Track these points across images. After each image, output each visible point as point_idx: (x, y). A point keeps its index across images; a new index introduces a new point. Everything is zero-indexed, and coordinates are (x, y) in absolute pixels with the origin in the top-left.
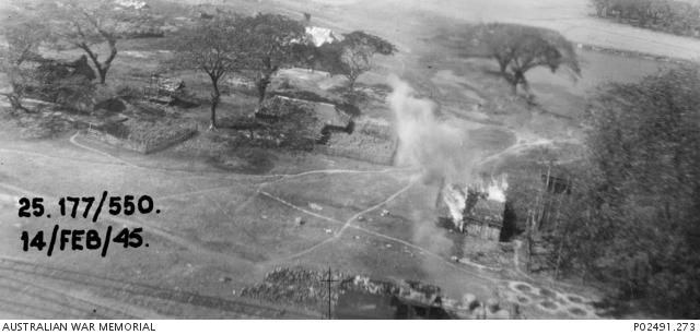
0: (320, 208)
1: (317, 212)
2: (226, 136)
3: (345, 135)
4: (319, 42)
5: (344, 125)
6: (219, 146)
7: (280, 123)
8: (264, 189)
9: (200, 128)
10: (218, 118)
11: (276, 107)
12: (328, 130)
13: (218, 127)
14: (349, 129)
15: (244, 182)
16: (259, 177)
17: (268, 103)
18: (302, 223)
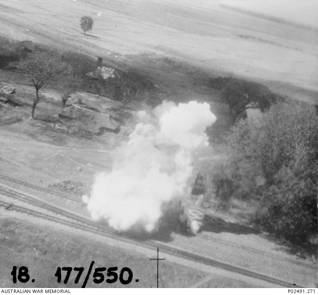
0: (92, 166)
1: (90, 167)
2: (39, 124)
3: (113, 134)
4: (106, 76)
5: (113, 128)
6: (35, 129)
7: (74, 121)
8: (61, 153)
9: (24, 118)
10: (35, 114)
11: (71, 111)
12: (103, 130)
13: (34, 119)
14: (117, 131)
15: (49, 148)
16: (58, 147)
17: (66, 109)
18: (81, 170)
